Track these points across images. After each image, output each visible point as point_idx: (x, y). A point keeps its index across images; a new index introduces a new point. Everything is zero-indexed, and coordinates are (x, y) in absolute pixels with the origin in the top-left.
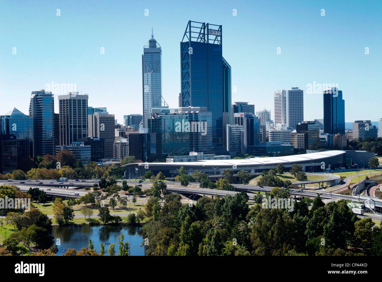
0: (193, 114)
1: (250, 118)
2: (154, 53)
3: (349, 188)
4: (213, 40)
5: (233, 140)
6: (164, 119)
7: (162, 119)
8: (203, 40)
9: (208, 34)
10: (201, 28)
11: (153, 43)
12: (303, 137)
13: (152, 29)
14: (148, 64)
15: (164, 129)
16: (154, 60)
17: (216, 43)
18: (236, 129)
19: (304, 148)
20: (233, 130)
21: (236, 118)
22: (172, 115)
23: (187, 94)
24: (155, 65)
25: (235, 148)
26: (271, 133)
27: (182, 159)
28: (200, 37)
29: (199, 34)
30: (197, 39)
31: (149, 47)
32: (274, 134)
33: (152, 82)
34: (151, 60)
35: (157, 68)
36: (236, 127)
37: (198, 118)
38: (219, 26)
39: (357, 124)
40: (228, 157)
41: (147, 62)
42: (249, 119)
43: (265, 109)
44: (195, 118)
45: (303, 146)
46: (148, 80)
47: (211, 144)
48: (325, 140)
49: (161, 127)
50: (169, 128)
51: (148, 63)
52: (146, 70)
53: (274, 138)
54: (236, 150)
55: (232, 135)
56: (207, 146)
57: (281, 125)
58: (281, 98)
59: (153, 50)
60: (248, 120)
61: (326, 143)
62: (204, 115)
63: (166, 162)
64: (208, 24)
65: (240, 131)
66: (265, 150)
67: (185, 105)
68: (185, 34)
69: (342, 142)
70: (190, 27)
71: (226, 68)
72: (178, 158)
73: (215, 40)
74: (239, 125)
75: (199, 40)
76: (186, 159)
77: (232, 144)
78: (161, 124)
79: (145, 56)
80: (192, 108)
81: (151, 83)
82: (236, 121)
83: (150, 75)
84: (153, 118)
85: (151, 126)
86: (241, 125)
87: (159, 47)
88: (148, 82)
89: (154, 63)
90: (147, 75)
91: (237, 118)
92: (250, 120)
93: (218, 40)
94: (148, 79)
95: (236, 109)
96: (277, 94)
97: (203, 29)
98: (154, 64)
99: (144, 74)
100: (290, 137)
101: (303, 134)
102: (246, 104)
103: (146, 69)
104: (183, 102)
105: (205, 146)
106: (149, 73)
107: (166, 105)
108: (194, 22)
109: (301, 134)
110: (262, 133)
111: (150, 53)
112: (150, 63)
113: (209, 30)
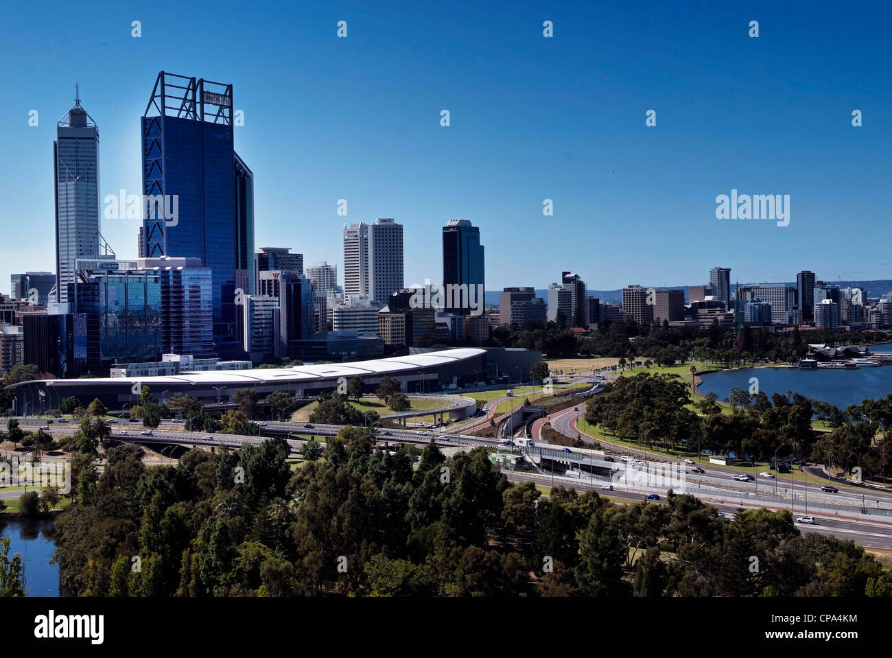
0: (171, 273)
1: (293, 281)
2: (82, 138)
3: (493, 423)
4: (213, 115)
5: (258, 328)
6: (106, 284)
7: (101, 284)
8: (191, 113)
9: (202, 103)
10: (188, 89)
11: (78, 116)
12: (402, 322)
13: (77, 87)
14: (69, 163)
15: (104, 304)
16: (82, 154)
17: (220, 121)
18: (264, 306)
19: (404, 343)
20: (257, 306)
21: (264, 281)
22: (124, 274)
23: (157, 228)
24: (84, 165)
25: (262, 346)
26: (337, 314)
27: (146, 369)
28: (184, 108)
29: (182, 101)
30: (178, 111)
31: (71, 125)
32: (343, 316)
33: (77, 202)
34: (75, 154)
35: (89, 171)
36: (263, 301)
37: (180, 282)
38: (226, 87)
39: (509, 294)
40: (247, 364)
41: (66, 158)
42: (292, 285)
43: (326, 262)
44: (174, 282)
45: (402, 341)
46: (67, 199)
47: (209, 336)
48: (446, 328)
49: (99, 301)
50: (117, 304)
51: (68, 160)
52: (63, 175)
53: (343, 324)
54: (265, 348)
55: (256, 317)
56: (200, 341)
57: (358, 296)
58: (359, 241)
59: (79, 133)
60: (288, 287)
61: (447, 334)
62: (195, 275)
63: (109, 377)
64: (202, 81)
65: (273, 310)
66: (326, 349)
67: (152, 253)
68: (152, 100)
69: (480, 331)
70: (163, 85)
71: (242, 176)
72: (137, 368)
73: (218, 116)
74: (271, 296)
75: (183, 114)
76: (154, 369)
77: (256, 338)
78: (98, 293)
79: (62, 145)
80: (168, 259)
81: (74, 205)
82: (264, 288)
83: (73, 187)
84: (80, 281)
85: (76, 299)
86: (276, 296)
87: (93, 125)
88: (67, 203)
89: (81, 160)
90: (67, 186)
91: (266, 282)
92: (294, 285)
93: (224, 116)
94: (67, 194)
95: (264, 263)
96: (348, 232)
97: (190, 92)
98: (82, 163)
99: (59, 184)
100: (377, 321)
101: (403, 315)
102: (284, 252)
103: (62, 173)
104: (148, 246)
105: (197, 342)
106: (69, 183)
107: (109, 254)
108: (170, 74)
109: (398, 315)
110: (319, 314)
111: (72, 138)
112: (72, 160)
113: (205, 95)
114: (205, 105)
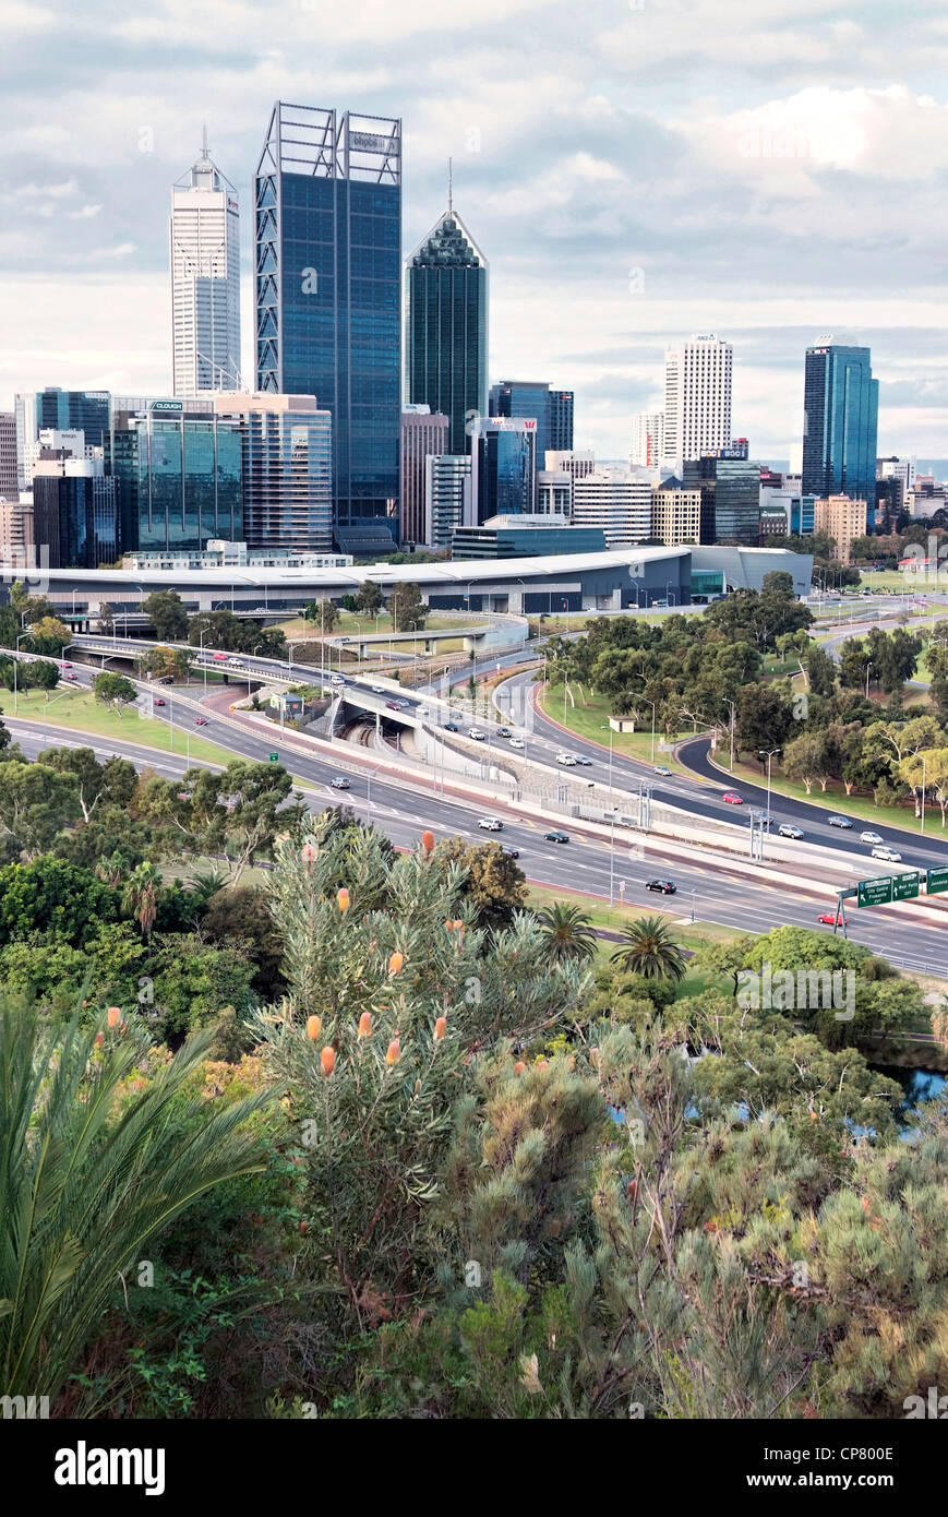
0: (265, 418)
1: (489, 434)
2: (206, 210)
4: (374, 169)
5: (443, 508)
7: (140, 433)
9: (348, 150)
10: (327, 129)
11: (204, 174)
12: (694, 503)
14: (187, 248)
15: (146, 463)
16: (206, 235)
17: (387, 180)
18: (452, 472)
20: (442, 472)
23: (271, 349)
24: (210, 251)
28: (321, 161)
29: (318, 149)
30: (314, 165)
34: (196, 235)
35: (216, 262)
36: (451, 465)
38: (391, 124)
41: (184, 241)
42: (486, 440)
44: (267, 433)
45: (693, 534)
46: (184, 303)
48: (783, 515)
49: (135, 460)
50: (168, 463)
51: (186, 245)
55: (440, 490)
59: (203, 202)
61: (784, 526)
64: (347, 115)
65: (463, 479)
67: (265, 388)
68: (266, 148)
70: (280, 123)
72: (156, 558)
73: (382, 171)
75: (322, 172)
76: (185, 561)
77: (440, 522)
78: (135, 447)
79: (178, 221)
81: (191, 312)
83: (191, 286)
85: (112, 455)
88: (184, 310)
89: (205, 245)
90: (183, 283)
92: (489, 440)
93: (390, 172)
94: (184, 296)
95: (505, 405)
97: (329, 132)
98: (207, 248)
100: (648, 501)
101: (698, 493)
103: (178, 265)
104: (259, 377)
106: (187, 280)
108: (288, 105)
109: (690, 493)
110: (570, 487)
111: (192, 210)
112: (192, 244)
113: (352, 136)
114: (351, 152)
